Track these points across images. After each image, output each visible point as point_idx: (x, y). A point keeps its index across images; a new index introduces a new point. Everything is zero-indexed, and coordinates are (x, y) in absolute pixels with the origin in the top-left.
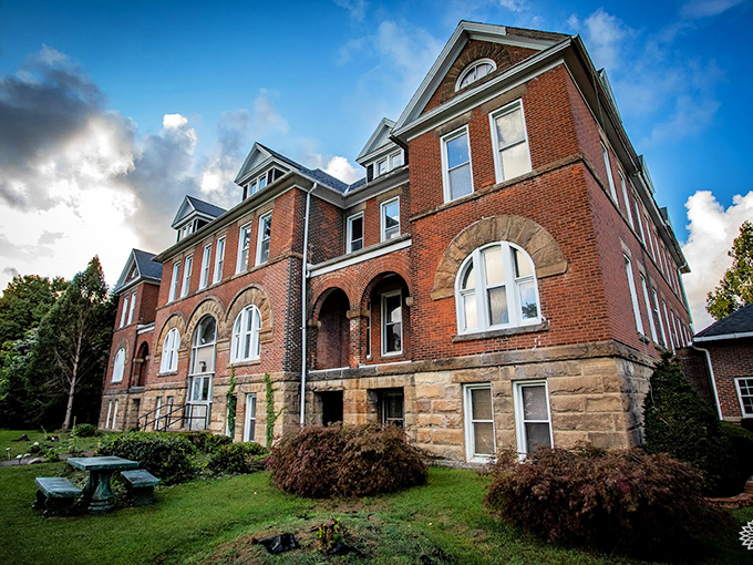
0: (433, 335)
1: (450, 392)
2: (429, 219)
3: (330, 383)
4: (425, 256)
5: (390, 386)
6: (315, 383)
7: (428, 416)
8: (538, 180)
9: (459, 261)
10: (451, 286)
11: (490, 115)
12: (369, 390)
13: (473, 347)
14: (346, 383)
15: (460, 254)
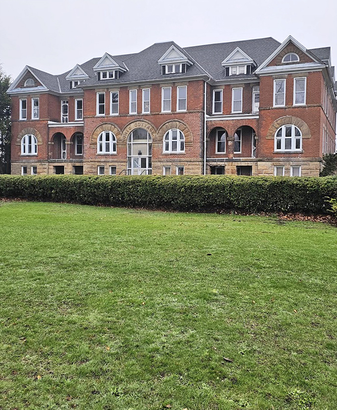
0: (266, 151)
1: (271, 168)
2: (267, 111)
3: (219, 163)
4: (264, 124)
5: (246, 165)
6: (210, 163)
7: (262, 175)
8: (307, 108)
9: (277, 128)
10: (274, 136)
11: (294, 78)
12: (237, 166)
13: (280, 155)
14: (226, 163)
15: (277, 126)
